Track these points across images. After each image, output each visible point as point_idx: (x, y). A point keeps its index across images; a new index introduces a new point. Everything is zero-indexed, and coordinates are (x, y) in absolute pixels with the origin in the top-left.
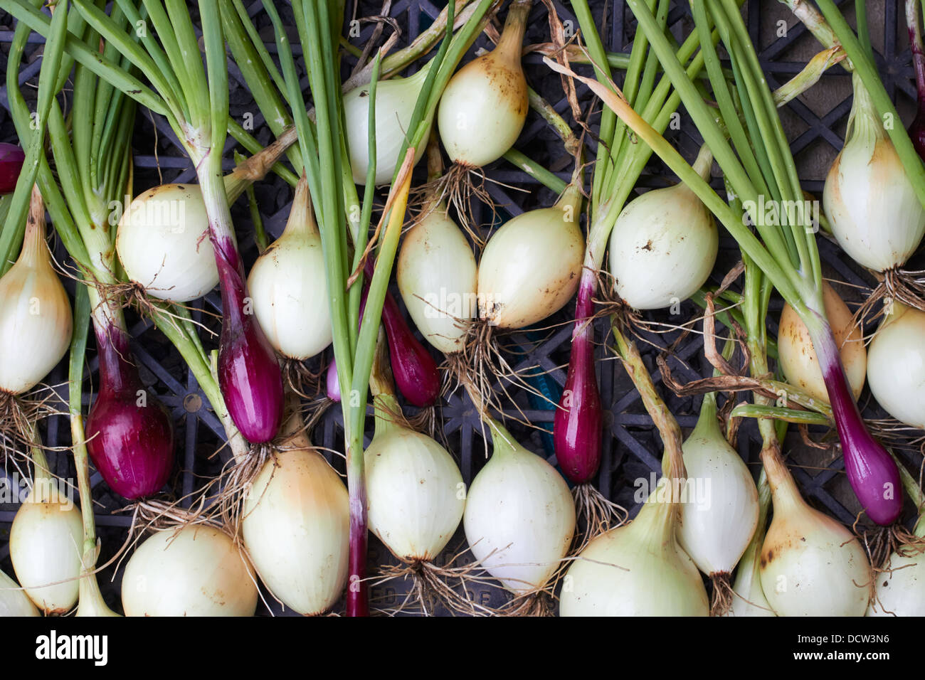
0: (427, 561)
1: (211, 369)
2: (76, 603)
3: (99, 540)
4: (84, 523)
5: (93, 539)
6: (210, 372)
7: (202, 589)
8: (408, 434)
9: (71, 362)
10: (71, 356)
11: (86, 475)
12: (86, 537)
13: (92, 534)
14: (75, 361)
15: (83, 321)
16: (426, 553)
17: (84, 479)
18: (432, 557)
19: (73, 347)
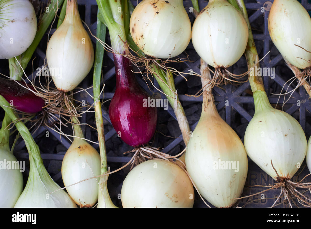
0: (288, 179)
1: (166, 79)
2: (97, 202)
3: (109, 168)
4: (101, 158)
5: (106, 167)
6: (166, 80)
7: (166, 193)
8: (275, 111)
9: (94, 74)
10: (94, 71)
11: (102, 133)
12: (102, 166)
13: (105, 164)
14: (96, 74)
15: (100, 53)
16: (288, 175)
17: (101, 135)
18: (291, 177)
19: (95, 67)
